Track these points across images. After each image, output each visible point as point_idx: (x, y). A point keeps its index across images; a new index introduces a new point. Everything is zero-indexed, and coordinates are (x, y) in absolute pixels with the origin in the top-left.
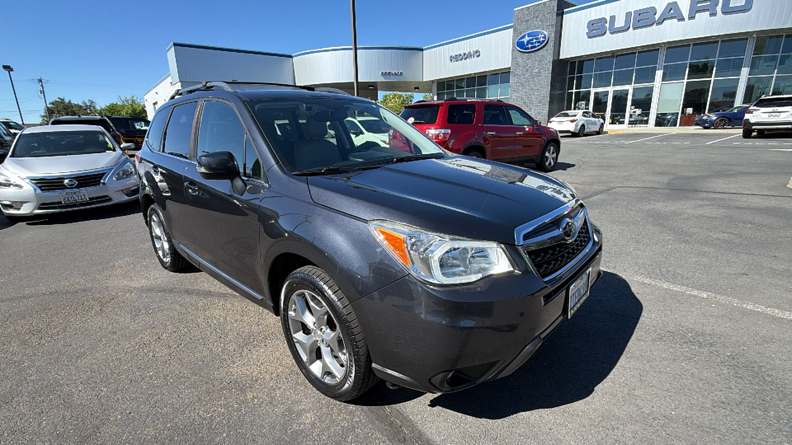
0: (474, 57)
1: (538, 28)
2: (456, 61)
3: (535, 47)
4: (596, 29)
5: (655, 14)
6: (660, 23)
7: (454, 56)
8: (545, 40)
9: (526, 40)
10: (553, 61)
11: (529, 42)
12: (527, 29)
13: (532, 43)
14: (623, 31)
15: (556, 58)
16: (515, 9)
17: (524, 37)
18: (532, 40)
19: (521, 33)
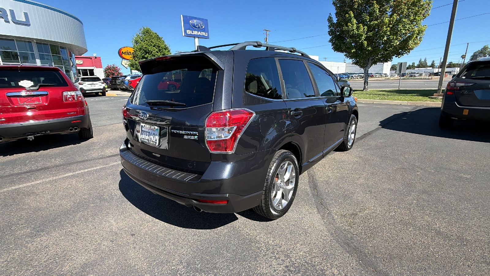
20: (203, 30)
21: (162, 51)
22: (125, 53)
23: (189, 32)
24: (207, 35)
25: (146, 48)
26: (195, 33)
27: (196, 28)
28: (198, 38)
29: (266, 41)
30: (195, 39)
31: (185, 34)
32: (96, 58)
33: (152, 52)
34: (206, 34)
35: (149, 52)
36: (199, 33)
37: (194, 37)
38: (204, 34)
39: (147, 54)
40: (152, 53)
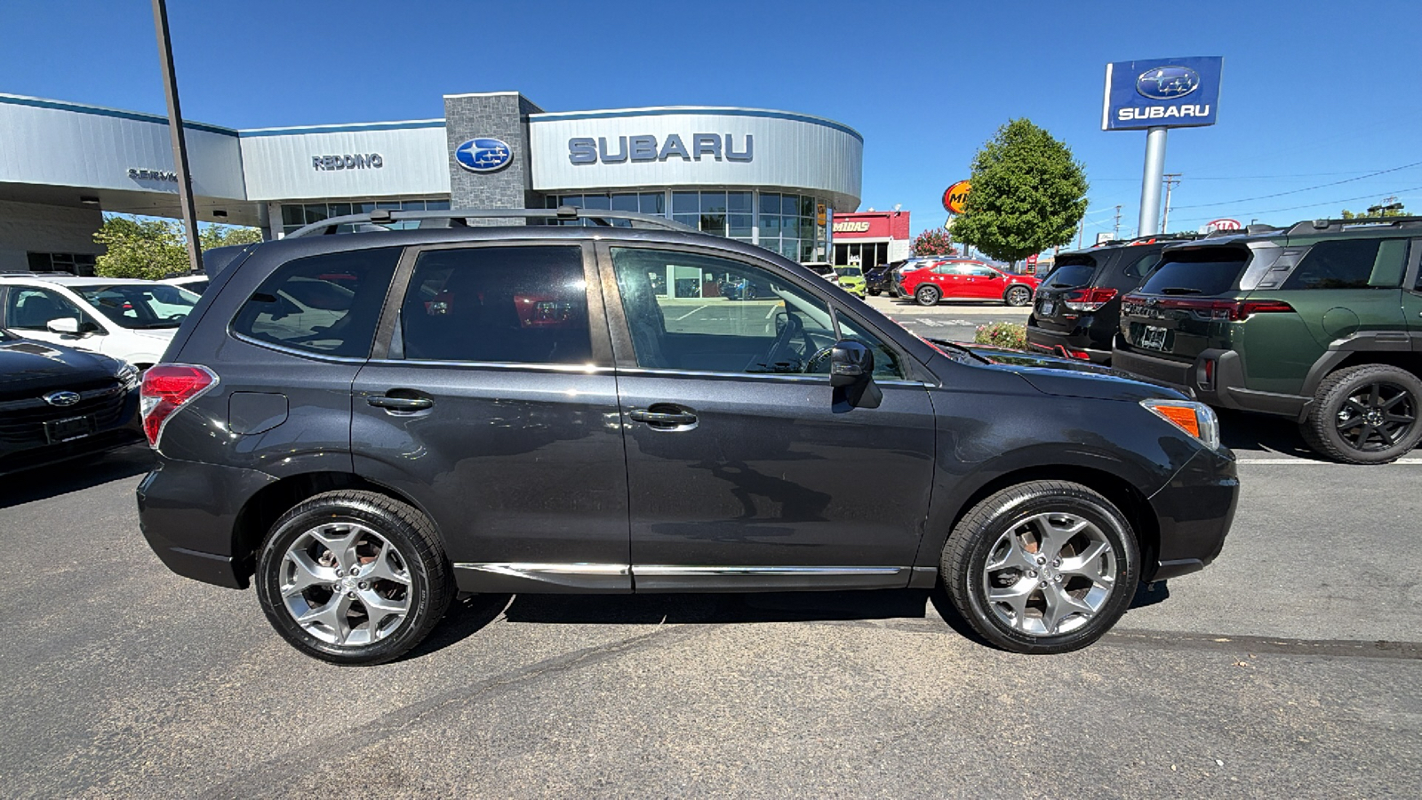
0: (369, 166)
1: (491, 136)
2: (329, 169)
3: (492, 165)
4: (583, 151)
5: (656, 146)
6: (663, 159)
7: (321, 157)
8: (507, 157)
9: (474, 150)
10: (525, 191)
11: (479, 156)
12: (473, 134)
13: (486, 159)
14: (620, 161)
15: (528, 188)
16: (445, 96)
17: (469, 146)
18: (486, 153)
19: (462, 138)
20: (1193, 99)
21: (1053, 183)
22: (960, 197)
23: (1126, 114)
24: (1207, 115)
25: (1002, 179)
26: (1153, 112)
27: (1163, 94)
28: (1166, 127)
30: (1151, 135)
31: (1109, 124)
32: (899, 214)
33: (1017, 189)
34: (1203, 111)
35: (1010, 188)
36: (1173, 110)
37: (1147, 128)
38: (1192, 112)
39: (1004, 196)
40: (1017, 191)
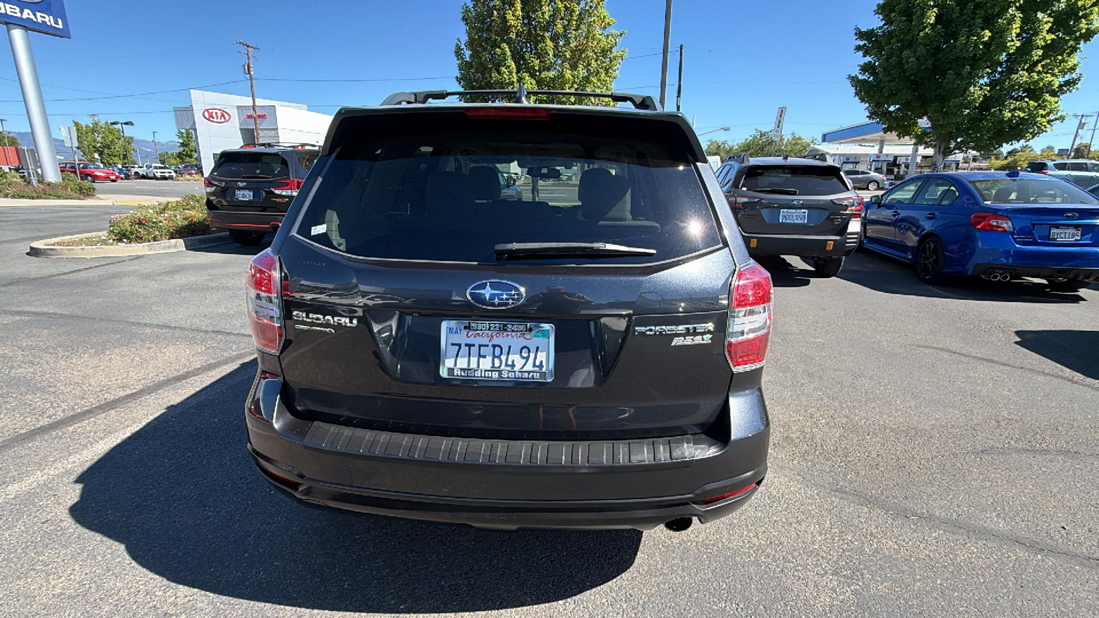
20: (43, 8)
24: (60, 26)
26: (8, 11)
28: (26, 28)
29: (249, 73)
30: (9, 31)
34: (56, 23)
36: (27, 14)
37: (6, 23)
38: (47, 20)
